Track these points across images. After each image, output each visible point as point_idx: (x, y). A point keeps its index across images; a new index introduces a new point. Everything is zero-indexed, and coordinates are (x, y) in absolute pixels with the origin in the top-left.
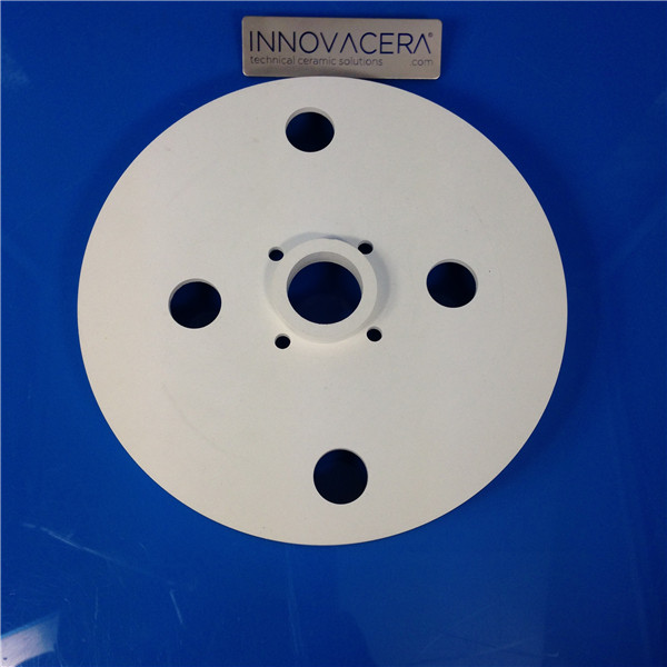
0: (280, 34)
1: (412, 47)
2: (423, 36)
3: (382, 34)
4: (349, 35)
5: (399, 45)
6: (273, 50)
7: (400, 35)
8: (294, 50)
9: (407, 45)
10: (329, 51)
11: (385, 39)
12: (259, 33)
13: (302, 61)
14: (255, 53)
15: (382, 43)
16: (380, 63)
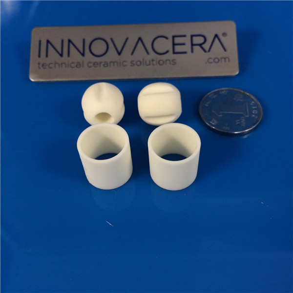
0: (70, 41)
1: (206, 46)
2: (216, 36)
3: (174, 37)
4: (140, 39)
5: (192, 45)
6: (61, 55)
8: (83, 55)
9: (200, 45)
10: (119, 54)
12: (48, 42)
13: (91, 65)
14: (43, 60)
15: (174, 45)
16: (174, 62)
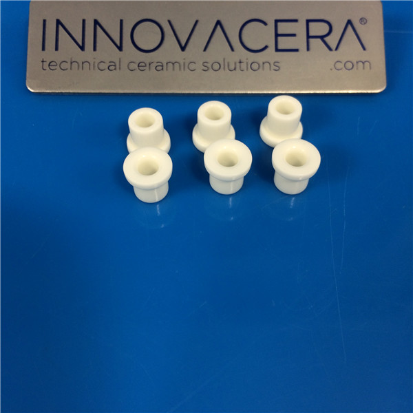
0: (96, 22)
1: (332, 40)
2: (349, 22)
3: (277, 21)
4: (219, 23)
5: (309, 37)
6: (82, 48)
7: (308, 21)
8: (120, 48)
9: (322, 38)
10: (183, 49)
11: (283, 28)
12: (58, 22)
14: (50, 54)
15: (277, 35)
16: (276, 67)
